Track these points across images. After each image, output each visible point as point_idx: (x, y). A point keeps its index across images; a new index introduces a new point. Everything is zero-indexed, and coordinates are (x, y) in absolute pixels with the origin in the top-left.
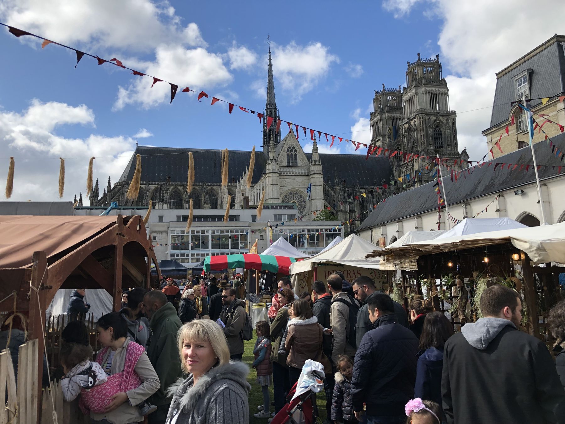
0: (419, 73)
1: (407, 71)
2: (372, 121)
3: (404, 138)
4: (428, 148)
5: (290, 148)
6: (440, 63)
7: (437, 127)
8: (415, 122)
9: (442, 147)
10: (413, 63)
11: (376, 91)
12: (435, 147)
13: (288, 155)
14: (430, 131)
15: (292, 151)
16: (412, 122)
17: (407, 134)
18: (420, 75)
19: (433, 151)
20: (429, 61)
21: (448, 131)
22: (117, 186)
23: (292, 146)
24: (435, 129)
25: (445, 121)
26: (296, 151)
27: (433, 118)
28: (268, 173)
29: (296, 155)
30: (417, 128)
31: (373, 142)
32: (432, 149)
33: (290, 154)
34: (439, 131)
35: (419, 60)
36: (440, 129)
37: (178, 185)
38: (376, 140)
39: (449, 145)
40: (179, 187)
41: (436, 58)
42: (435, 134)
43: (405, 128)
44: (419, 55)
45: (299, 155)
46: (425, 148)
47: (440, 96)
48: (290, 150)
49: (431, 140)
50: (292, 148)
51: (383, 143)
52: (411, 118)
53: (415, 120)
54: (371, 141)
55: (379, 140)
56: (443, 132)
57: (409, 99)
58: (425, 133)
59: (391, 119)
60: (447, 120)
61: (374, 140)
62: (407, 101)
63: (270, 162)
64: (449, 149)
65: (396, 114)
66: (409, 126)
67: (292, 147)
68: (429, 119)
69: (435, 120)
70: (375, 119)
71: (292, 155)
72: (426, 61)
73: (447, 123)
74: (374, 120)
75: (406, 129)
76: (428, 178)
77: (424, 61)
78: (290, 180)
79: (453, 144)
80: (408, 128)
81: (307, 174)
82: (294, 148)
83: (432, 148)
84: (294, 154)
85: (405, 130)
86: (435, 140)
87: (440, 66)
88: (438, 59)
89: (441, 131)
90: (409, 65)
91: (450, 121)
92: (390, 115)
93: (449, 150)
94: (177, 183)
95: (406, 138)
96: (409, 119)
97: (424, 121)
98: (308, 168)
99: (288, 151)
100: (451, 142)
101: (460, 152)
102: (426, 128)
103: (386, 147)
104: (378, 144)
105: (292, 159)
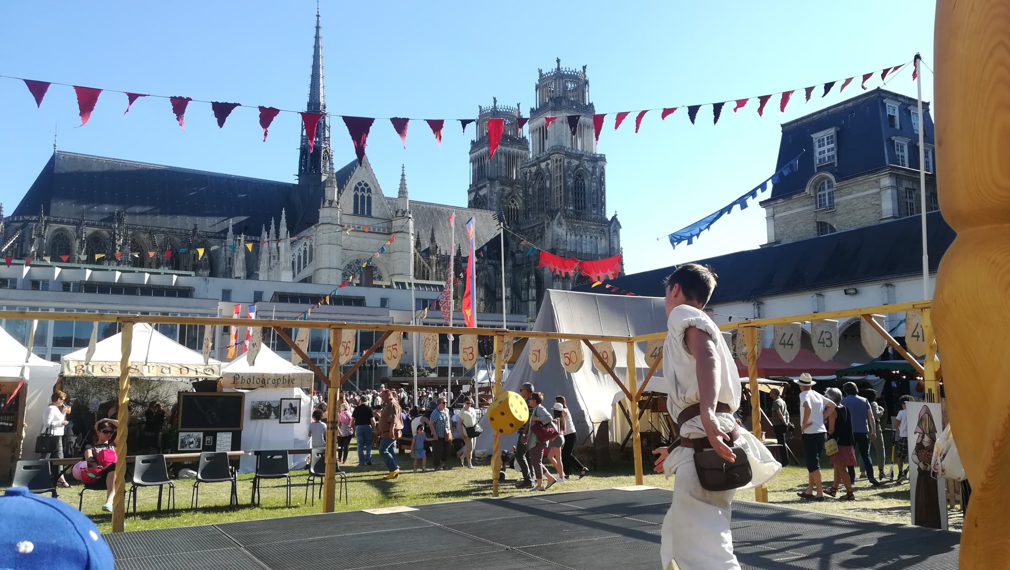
0: (558, 90)
1: (538, 83)
2: (474, 154)
3: (529, 188)
4: (566, 207)
5: (359, 184)
6: (587, 78)
7: (580, 176)
8: (548, 164)
9: (585, 209)
10: (549, 73)
11: (480, 107)
12: (576, 207)
13: (356, 196)
14: (570, 182)
15: (363, 190)
16: (543, 165)
17: (534, 182)
18: (558, 93)
19: (572, 213)
20: (573, 73)
21: (595, 184)
23: (363, 182)
24: (577, 179)
25: (590, 169)
26: (369, 190)
27: (575, 162)
28: (322, 224)
29: (369, 198)
30: (551, 175)
31: (474, 188)
32: (571, 210)
33: (360, 194)
34: (581, 184)
35: (558, 69)
36: (583, 180)
37: (141, 231)
38: (479, 186)
39: (595, 206)
40: (142, 236)
41: (582, 71)
42: (575, 187)
43: (530, 172)
44: (558, 61)
45: (374, 198)
46: (561, 207)
47: (586, 130)
48: (360, 188)
49: (571, 196)
50: (363, 186)
51: (491, 191)
52: (542, 159)
53: (549, 161)
54: (470, 186)
55: (485, 186)
56: (587, 185)
57: (540, 129)
58: (562, 184)
59: (505, 155)
60: (594, 168)
61: (476, 186)
62: (537, 130)
63: (327, 204)
64: (595, 212)
65: (512, 147)
66: (537, 170)
67: (363, 184)
68: (569, 163)
69: (578, 166)
70: (479, 152)
71: (363, 197)
72: (569, 73)
73: (594, 173)
74: (477, 153)
75: (532, 174)
76: (564, 254)
77: (566, 73)
78: (358, 239)
79: (600, 205)
80: (535, 173)
81: (386, 232)
82: (366, 185)
83: (571, 208)
84: (366, 195)
85: (530, 176)
86: (576, 197)
87: (587, 82)
88: (584, 71)
89: (584, 184)
90: (541, 75)
91: (597, 169)
92: (503, 148)
93: (594, 214)
94: (138, 227)
96: (538, 158)
97: (562, 165)
98: (390, 221)
99: (356, 189)
100: (597, 202)
101: (609, 218)
102: (565, 177)
103: (495, 198)
104: (482, 192)
105: (363, 203)
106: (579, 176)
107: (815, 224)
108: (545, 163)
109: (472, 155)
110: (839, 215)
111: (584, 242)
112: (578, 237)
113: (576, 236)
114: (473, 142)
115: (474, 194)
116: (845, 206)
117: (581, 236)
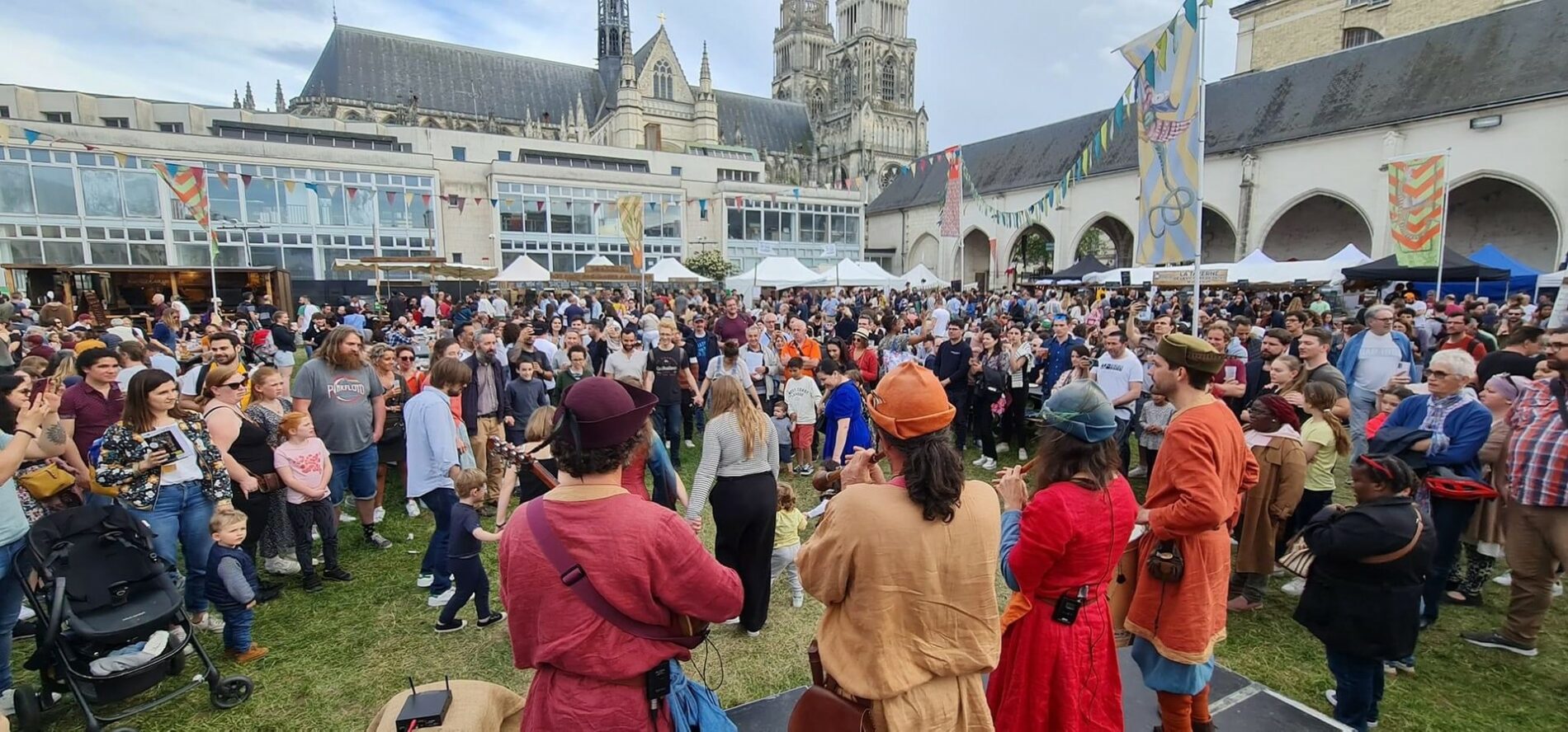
2: (778, 43)
3: (835, 78)
4: (873, 97)
5: (659, 63)
7: (889, 63)
8: (856, 49)
9: (893, 98)
12: (884, 97)
13: (656, 77)
14: (879, 69)
15: (663, 70)
16: (851, 50)
17: (840, 70)
19: (879, 103)
21: (903, 72)
22: (298, 104)
23: (663, 60)
24: (886, 66)
25: (900, 55)
26: (669, 71)
27: (885, 47)
28: (620, 108)
29: (670, 79)
30: (859, 61)
31: (778, 80)
32: (879, 100)
33: (660, 74)
34: (890, 71)
36: (892, 67)
37: (436, 116)
38: (784, 77)
39: (903, 96)
42: (884, 74)
43: (837, 60)
45: (675, 79)
46: (869, 96)
47: (897, 10)
48: (660, 67)
49: (879, 85)
50: (663, 65)
51: (795, 83)
52: (849, 44)
53: (857, 46)
54: (774, 77)
55: (787, 78)
56: (895, 74)
58: (871, 71)
59: (810, 43)
60: (903, 54)
61: (780, 77)
63: (624, 84)
64: (903, 102)
65: (817, 35)
66: (845, 56)
67: (663, 62)
68: (878, 48)
69: (887, 52)
71: (663, 78)
73: (903, 60)
74: (781, 42)
75: (839, 62)
76: (871, 147)
79: (908, 95)
80: (843, 61)
81: (689, 118)
82: (666, 64)
83: (879, 97)
84: (666, 76)
85: (837, 64)
86: (884, 86)
89: (893, 70)
91: (907, 55)
92: (809, 36)
93: (902, 104)
94: (432, 112)
96: (845, 43)
97: (871, 50)
98: (693, 106)
99: (656, 68)
100: (905, 92)
101: (917, 109)
102: (874, 63)
103: (799, 92)
104: (786, 85)
105: (663, 86)
106: (889, 60)
108: (853, 48)
109: (776, 44)
112: (885, 129)
113: (883, 127)
114: (777, 30)
115: (777, 87)
117: (888, 128)
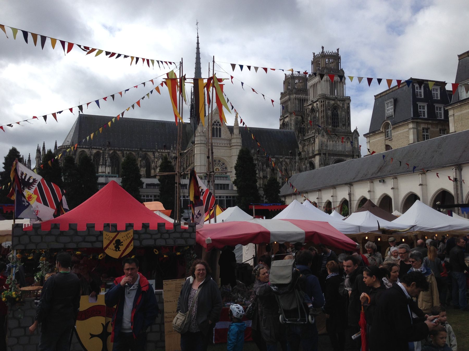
0: (322, 63)
1: (312, 60)
2: (282, 100)
4: (327, 127)
5: (215, 122)
6: (339, 56)
9: (338, 126)
10: (318, 54)
11: (286, 74)
12: (333, 126)
13: (213, 128)
14: (330, 113)
15: (217, 125)
16: (315, 105)
17: (311, 114)
18: (323, 65)
19: (330, 130)
20: (331, 54)
21: (344, 113)
22: (61, 149)
23: (217, 121)
24: (333, 111)
25: (341, 105)
26: (220, 125)
27: (332, 102)
28: (197, 144)
29: (220, 129)
30: (319, 110)
31: (282, 118)
32: (330, 128)
33: (215, 127)
34: (336, 113)
35: (323, 52)
36: (337, 111)
37: (117, 150)
38: (285, 116)
39: (343, 125)
40: (118, 152)
41: (336, 52)
42: (332, 116)
44: (323, 48)
45: (222, 129)
46: (324, 126)
47: (338, 84)
48: (215, 124)
49: (330, 120)
50: (217, 123)
51: (291, 119)
52: (314, 101)
53: (318, 103)
54: (281, 116)
55: (287, 116)
57: (313, 85)
58: (325, 114)
59: (298, 99)
60: (343, 104)
61: (283, 116)
63: (198, 134)
64: (344, 128)
65: (302, 95)
66: (312, 107)
67: (217, 122)
68: (328, 103)
69: (334, 104)
70: (284, 99)
71: (217, 128)
72: (329, 54)
73: (343, 107)
75: (310, 109)
77: (327, 54)
79: (347, 124)
80: (311, 109)
81: (228, 146)
82: (218, 122)
83: (330, 127)
85: (309, 111)
86: (333, 120)
87: (339, 58)
88: (338, 52)
89: (338, 113)
90: (314, 56)
91: (345, 105)
92: (297, 96)
93: (343, 129)
94: (116, 148)
95: (309, 117)
96: (312, 101)
97: (324, 104)
98: (230, 140)
99: (213, 125)
100: (345, 122)
101: (352, 131)
102: (326, 110)
103: (293, 123)
104: (286, 120)
105: (217, 132)
106: (335, 108)
107: (385, 146)
108: (316, 103)
109: (281, 100)
110: (394, 142)
111: (337, 145)
112: (334, 142)
113: (333, 141)
114: (282, 93)
115: (282, 121)
116: (396, 137)
117: (336, 142)
